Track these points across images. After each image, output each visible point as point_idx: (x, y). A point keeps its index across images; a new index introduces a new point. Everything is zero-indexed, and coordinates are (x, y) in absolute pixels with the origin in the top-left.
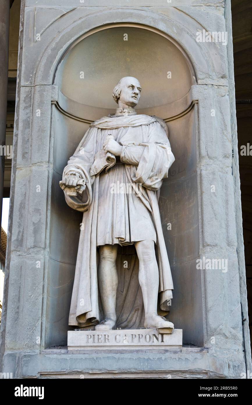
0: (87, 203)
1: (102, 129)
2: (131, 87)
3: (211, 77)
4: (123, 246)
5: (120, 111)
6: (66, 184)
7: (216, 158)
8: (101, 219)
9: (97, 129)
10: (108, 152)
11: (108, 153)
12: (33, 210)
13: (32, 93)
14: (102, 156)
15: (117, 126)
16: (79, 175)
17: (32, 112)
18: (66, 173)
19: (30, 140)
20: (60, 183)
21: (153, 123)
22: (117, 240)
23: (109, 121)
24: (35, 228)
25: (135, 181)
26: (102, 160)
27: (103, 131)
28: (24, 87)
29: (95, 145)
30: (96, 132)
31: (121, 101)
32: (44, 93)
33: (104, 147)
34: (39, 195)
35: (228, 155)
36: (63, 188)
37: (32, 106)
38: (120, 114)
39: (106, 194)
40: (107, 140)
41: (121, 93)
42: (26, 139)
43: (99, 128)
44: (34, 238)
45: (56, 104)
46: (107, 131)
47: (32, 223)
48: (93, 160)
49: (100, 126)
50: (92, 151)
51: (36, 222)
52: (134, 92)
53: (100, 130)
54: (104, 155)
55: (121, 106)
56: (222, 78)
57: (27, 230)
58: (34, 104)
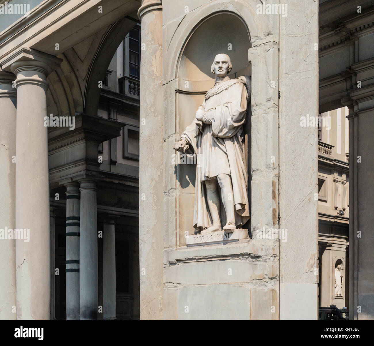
3: (259, 38)
7: (261, 104)
10: (197, 119)
12: (170, 166)
13: (167, 88)
16: (185, 139)
24: (171, 177)
32: (171, 87)
35: (269, 99)
44: (170, 184)
45: (179, 91)
51: (171, 174)
56: (268, 35)
57: (168, 179)
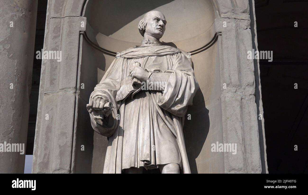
0: (113, 127)
1: (128, 59)
2: (156, 20)
4: (148, 170)
5: (146, 42)
6: (93, 107)
8: (126, 143)
9: (123, 58)
10: (135, 77)
11: (135, 79)
12: (60, 134)
13: (62, 24)
14: (128, 82)
15: (143, 55)
16: (106, 98)
17: (61, 41)
18: (92, 97)
19: (58, 67)
20: (87, 106)
21: (178, 53)
22: (143, 163)
23: (135, 51)
24: (60, 151)
25: (161, 106)
26: (128, 85)
27: (129, 61)
28: (54, 18)
29: (121, 73)
30: (122, 61)
31: (146, 33)
32: (73, 24)
33: (130, 73)
34: (65, 119)
36: (89, 111)
37: (61, 36)
38: (145, 45)
39: (131, 118)
40: (133, 67)
41: (147, 26)
42: (54, 67)
43: (125, 58)
44: (60, 160)
45: (84, 34)
46: (133, 60)
47: (58, 146)
48: (119, 86)
49: (126, 56)
50: (119, 78)
51: (62, 145)
52: (159, 25)
53: (126, 59)
54: (130, 81)
55: (146, 37)
57: (53, 153)
58: (63, 34)
